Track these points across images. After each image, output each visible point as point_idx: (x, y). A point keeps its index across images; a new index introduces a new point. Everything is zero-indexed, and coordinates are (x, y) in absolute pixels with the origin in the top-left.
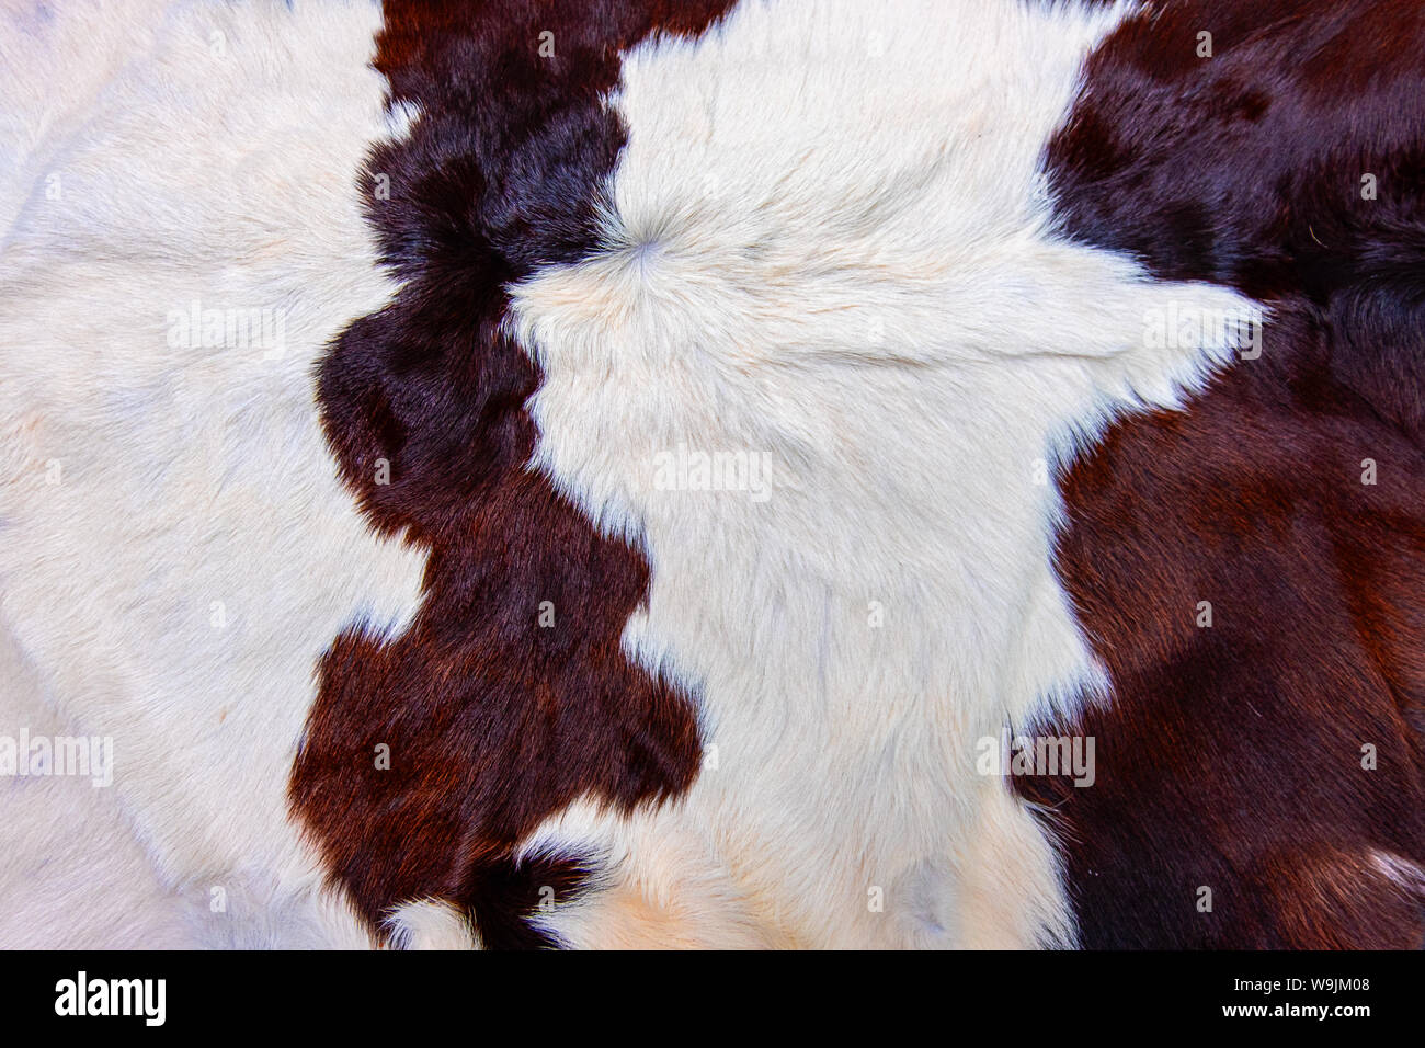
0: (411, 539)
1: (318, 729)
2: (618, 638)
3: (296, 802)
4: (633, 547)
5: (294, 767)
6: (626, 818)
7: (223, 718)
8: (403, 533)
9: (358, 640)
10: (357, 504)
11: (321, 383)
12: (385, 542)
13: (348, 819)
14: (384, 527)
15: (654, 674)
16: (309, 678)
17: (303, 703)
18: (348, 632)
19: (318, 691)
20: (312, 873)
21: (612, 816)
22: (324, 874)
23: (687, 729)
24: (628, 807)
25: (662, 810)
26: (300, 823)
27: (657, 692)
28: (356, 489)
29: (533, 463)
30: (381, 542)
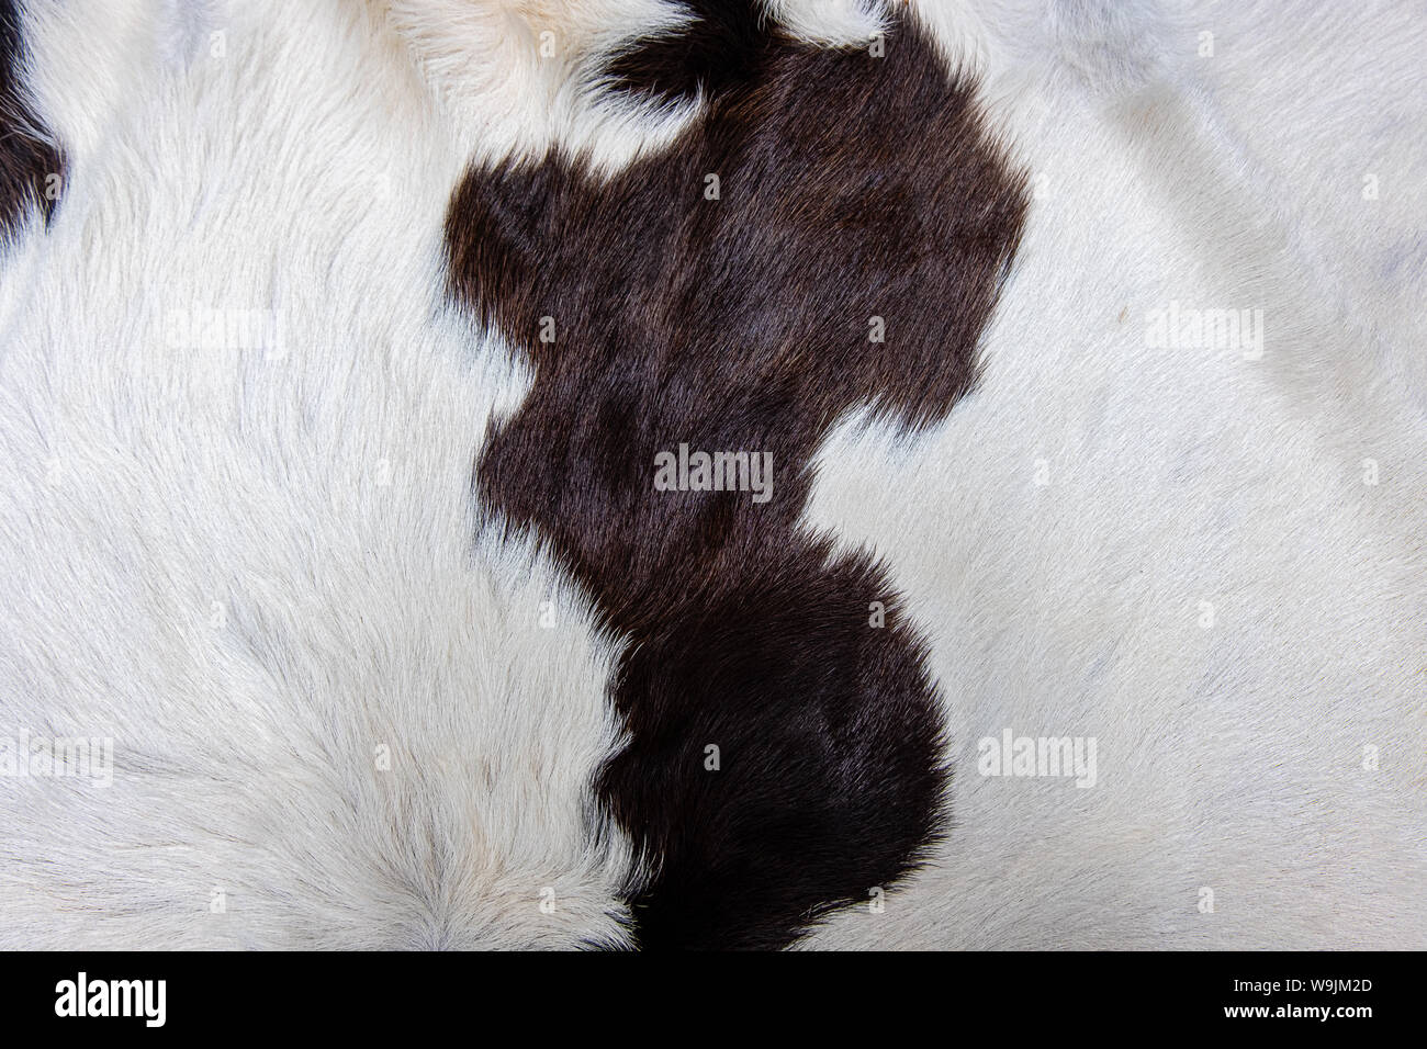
0: (821, 550)
1: (981, 289)
2: (539, 383)
3: (1017, 194)
4: (495, 509)
5: (1018, 241)
6: (556, 145)
7: (1122, 315)
8: (834, 557)
9: (916, 408)
10: (900, 608)
11: (935, 806)
12: (862, 548)
13: (942, 168)
14: (861, 569)
15: (493, 332)
16: (993, 361)
17: (1001, 327)
18: (928, 423)
19: (980, 342)
20: (996, 98)
21: (573, 148)
22: (978, 99)
23: (460, 256)
24: (553, 159)
25: (506, 152)
26: (1014, 165)
27: (492, 305)
28: (900, 632)
29: (622, 645)
30: (868, 548)
